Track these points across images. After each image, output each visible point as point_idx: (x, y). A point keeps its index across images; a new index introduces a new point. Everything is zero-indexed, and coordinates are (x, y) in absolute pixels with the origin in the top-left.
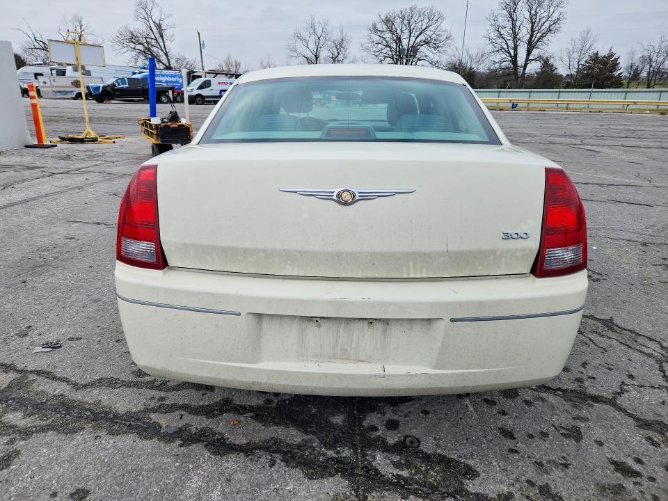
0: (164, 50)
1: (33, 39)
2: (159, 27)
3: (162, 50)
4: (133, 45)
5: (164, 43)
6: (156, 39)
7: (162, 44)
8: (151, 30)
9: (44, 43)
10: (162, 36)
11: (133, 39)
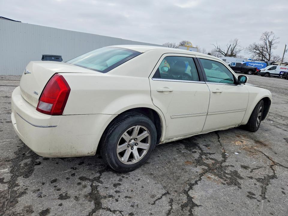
0: (269, 53)
1: (217, 48)
2: (270, 43)
3: (268, 53)
4: (255, 51)
5: (270, 50)
6: (267, 48)
7: (269, 50)
8: (266, 44)
9: (220, 49)
10: (270, 47)
11: (256, 48)
